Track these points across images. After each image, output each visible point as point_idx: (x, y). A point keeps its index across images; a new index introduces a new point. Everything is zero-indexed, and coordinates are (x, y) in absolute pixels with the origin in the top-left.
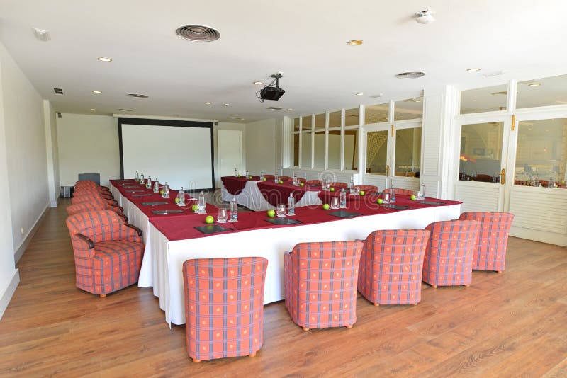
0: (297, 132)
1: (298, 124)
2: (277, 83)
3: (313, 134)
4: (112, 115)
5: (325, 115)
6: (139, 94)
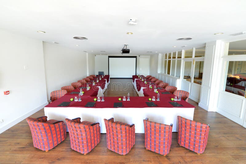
0: (166, 60)
4: (107, 55)
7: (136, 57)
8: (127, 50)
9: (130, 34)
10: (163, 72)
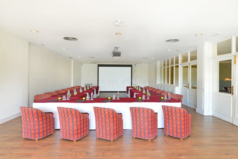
0: (165, 67)
7: (131, 66)
8: (118, 52)
9: (119, 34)
10: (163, 83)
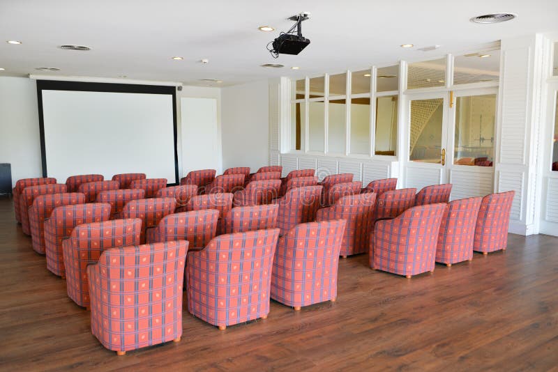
1: (303, 88)
2: (299, 30)
3: (327, 102)
4: (27, 76)
5: (345, 75)
6: (76, 45)
